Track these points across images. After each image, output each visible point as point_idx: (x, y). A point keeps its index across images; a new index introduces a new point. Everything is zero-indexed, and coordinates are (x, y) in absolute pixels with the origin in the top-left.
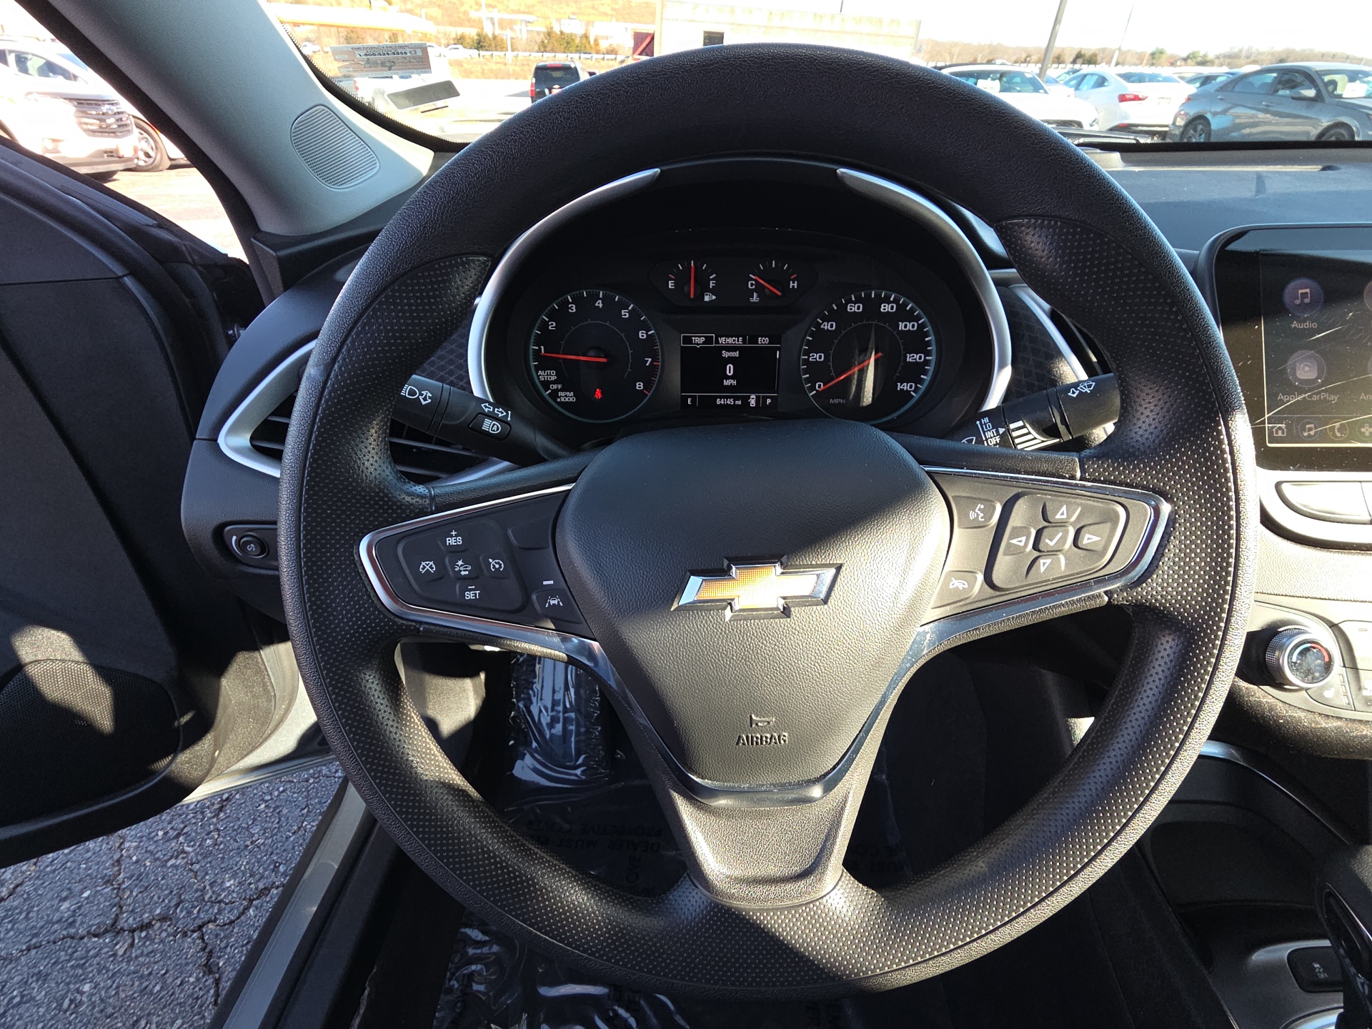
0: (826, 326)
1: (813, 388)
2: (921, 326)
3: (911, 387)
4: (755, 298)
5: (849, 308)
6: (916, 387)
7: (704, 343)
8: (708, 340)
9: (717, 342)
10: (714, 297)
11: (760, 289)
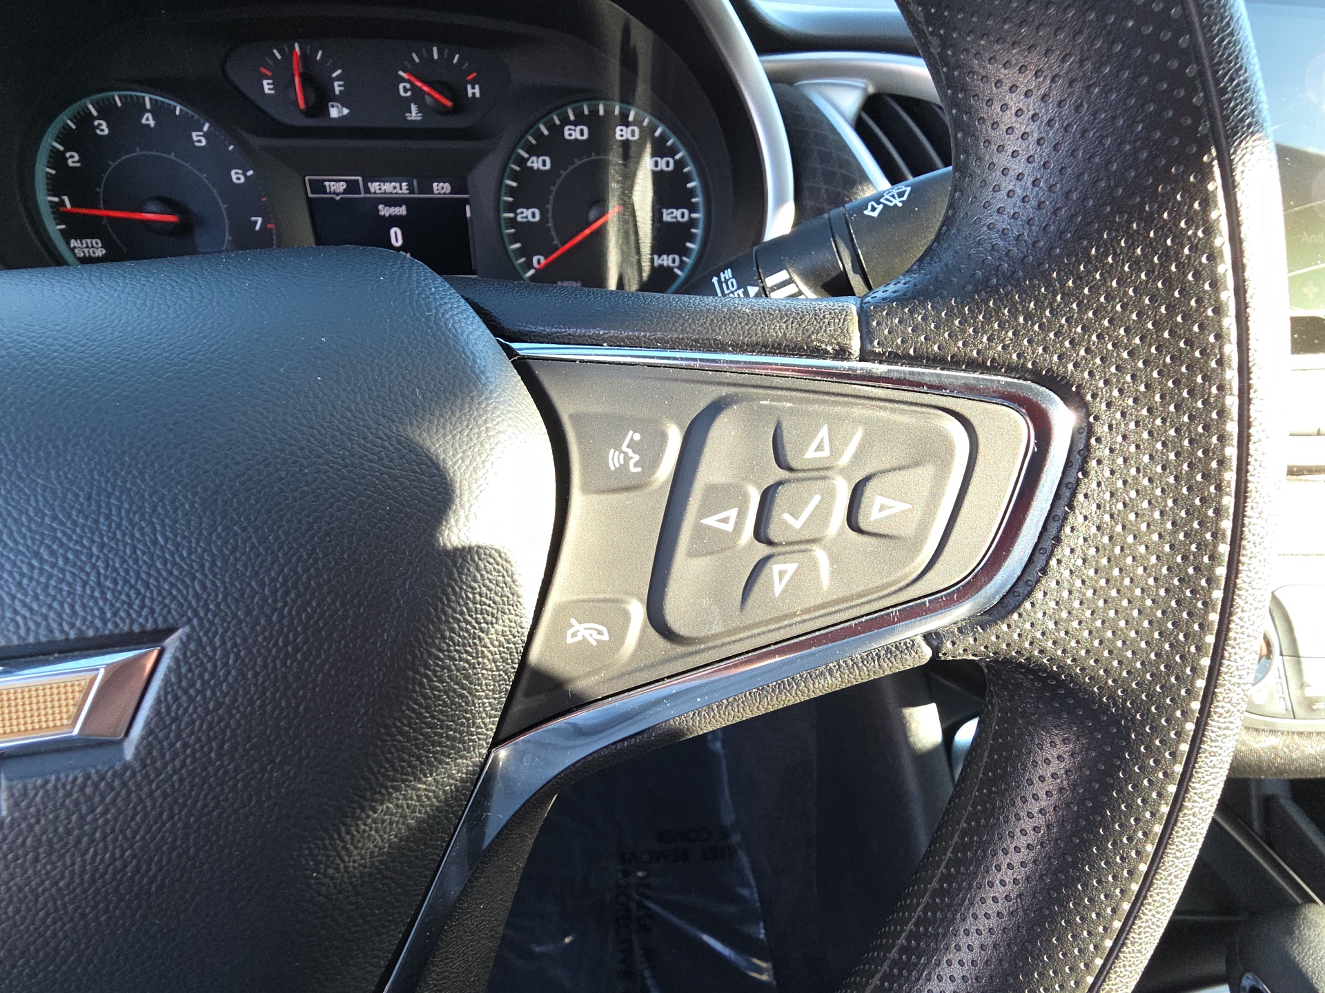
0: (536, 163)
1: (529, 265)
2: (680, 164)
3: (674, 261)
4: (414, 114)
5: (566, 132)
6: (682, 261)
7: (345, 192)
8: (352, 187)
9: (367, 190)
10: (346, 111)
11: (418, 96)
